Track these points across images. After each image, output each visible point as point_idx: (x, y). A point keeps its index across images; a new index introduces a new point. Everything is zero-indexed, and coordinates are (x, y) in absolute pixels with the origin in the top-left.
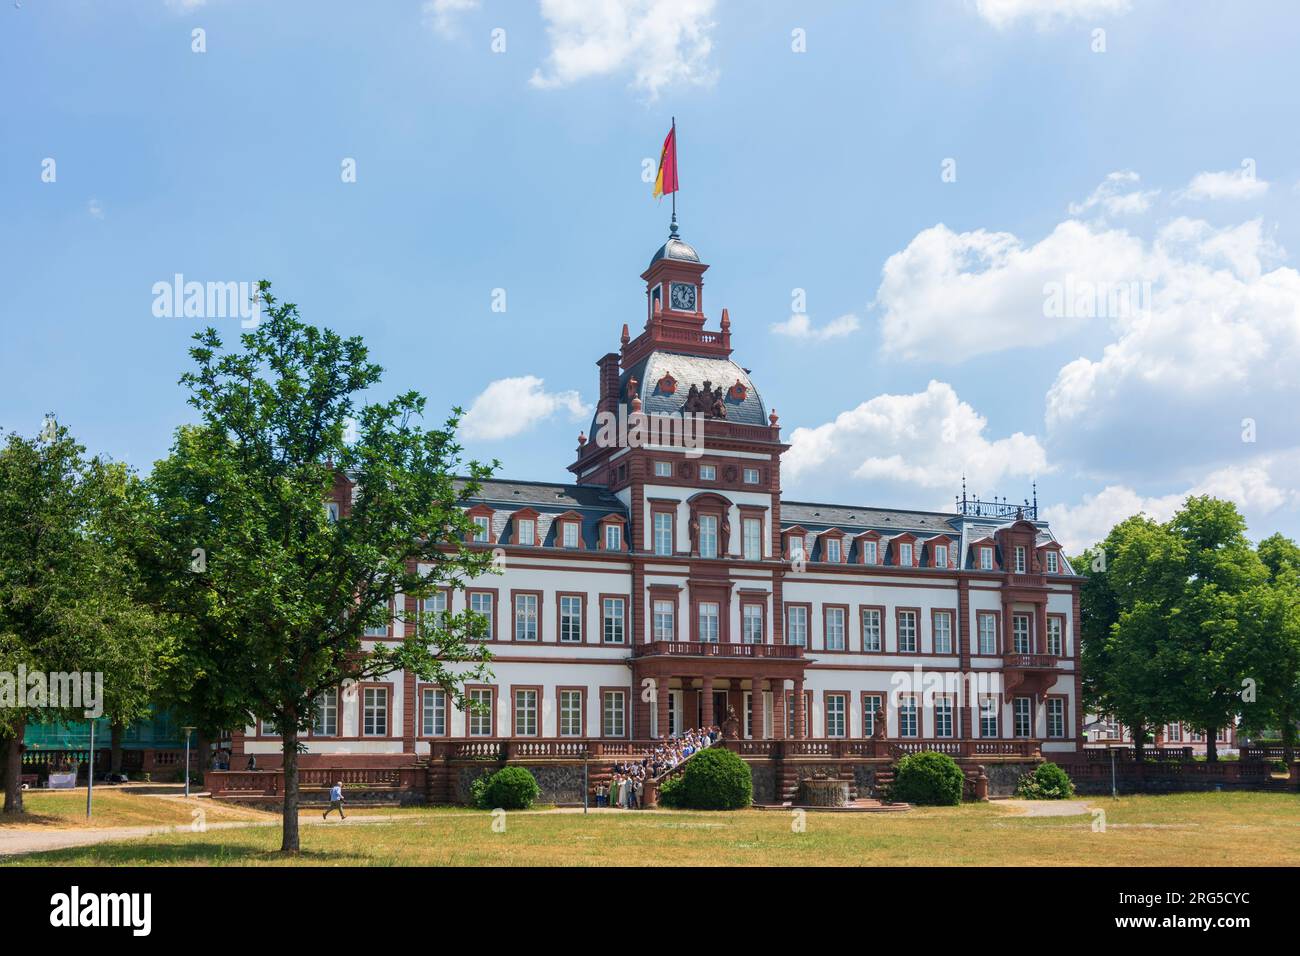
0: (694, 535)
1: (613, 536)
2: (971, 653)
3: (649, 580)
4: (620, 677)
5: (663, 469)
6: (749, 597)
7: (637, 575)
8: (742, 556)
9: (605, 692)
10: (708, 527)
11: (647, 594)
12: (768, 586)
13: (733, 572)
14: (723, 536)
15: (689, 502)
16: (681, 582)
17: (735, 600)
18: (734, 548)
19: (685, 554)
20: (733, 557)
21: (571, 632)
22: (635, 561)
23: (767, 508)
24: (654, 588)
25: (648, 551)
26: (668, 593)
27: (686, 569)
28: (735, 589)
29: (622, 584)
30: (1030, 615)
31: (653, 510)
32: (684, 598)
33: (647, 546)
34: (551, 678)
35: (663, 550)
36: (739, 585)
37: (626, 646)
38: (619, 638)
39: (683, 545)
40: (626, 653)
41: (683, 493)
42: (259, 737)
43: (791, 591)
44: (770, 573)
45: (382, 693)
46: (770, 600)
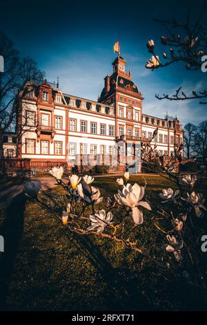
0: (127, 114)
3: (119, 123)
7: (116, 121)
10: (130, 113)
12: (139, 127)
13: (134, 123)
14: (132, 114)
16: (125, 124)
17: (134, 129)
18: (134, 118)
21: (103, 132)
22: (116, 118)
23: (140, 111)
24: (119, 125)
25: (118, 116)
26: (122, 126)
27: (126, 121)
29: (113, 123)
31: (119, 108)
32: (125, 127)
35: (121, 117)
36: (134, 126)
38: (112, 135)
39: (125, 116)
40: (114, 138)
41: (126, 105)
42: (26, 154)
43: (143, 128)
44: (140, 124)
45: (61, 142)
46: (140, 130)
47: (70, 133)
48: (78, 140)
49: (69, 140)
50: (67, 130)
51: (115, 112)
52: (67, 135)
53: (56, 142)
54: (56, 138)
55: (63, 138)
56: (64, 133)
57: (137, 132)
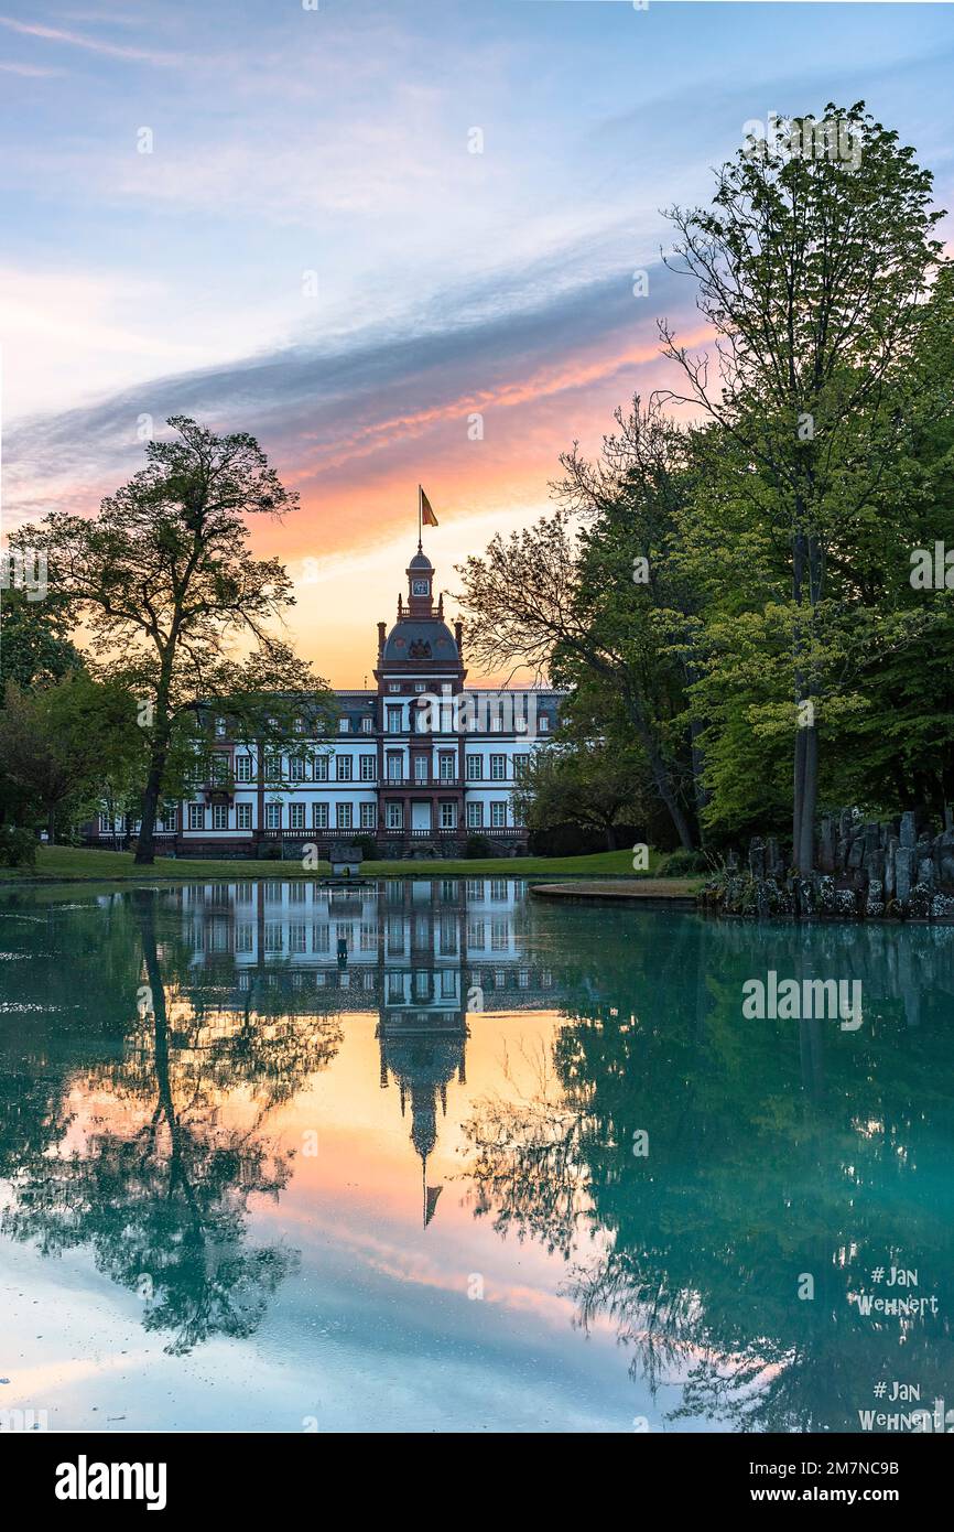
0: (412, 722)
1: (367, 725)
3: (386, 747)
4: (371, 797)
5: (395, 689)
6: (444, 753)
7: (380, 745)
9: (363, 805)
11: (385, 754)
12: (456, 746)
13: (434, 740)
15: (409, 704)
16: (404, 747)
17: (436, 756)
19: (407, 731)
21: (343, 775)
22: (379, 737)
24: (388, 751)
25: (386, 732)
26: (399, 752)
27: (408, 740)
28: (435, 750)
29: (372, 749)
31: (388, 710)
32: (406, 756)
33: (385, 729)
34: (332, 799)
35: (394, 731)
36: (437, 747)
37: (375, 781)
38: (370, 777)
39: (406, 727)
40: (374, 785)
41: (406, 700)
42: (190, 830)
43: (470, 749)
44: (457, 740)
45: (249, 806)
46: (457, 754)
47: (267, 786)
48: (287, 798)
49: (267, 800)
50: (261, 783)
51: (377, 722)
52: (261, 791)
53: (241, 806)
54: (240, 798)
55: (252, 798)
56: (255, 786)
57: (450, 759)
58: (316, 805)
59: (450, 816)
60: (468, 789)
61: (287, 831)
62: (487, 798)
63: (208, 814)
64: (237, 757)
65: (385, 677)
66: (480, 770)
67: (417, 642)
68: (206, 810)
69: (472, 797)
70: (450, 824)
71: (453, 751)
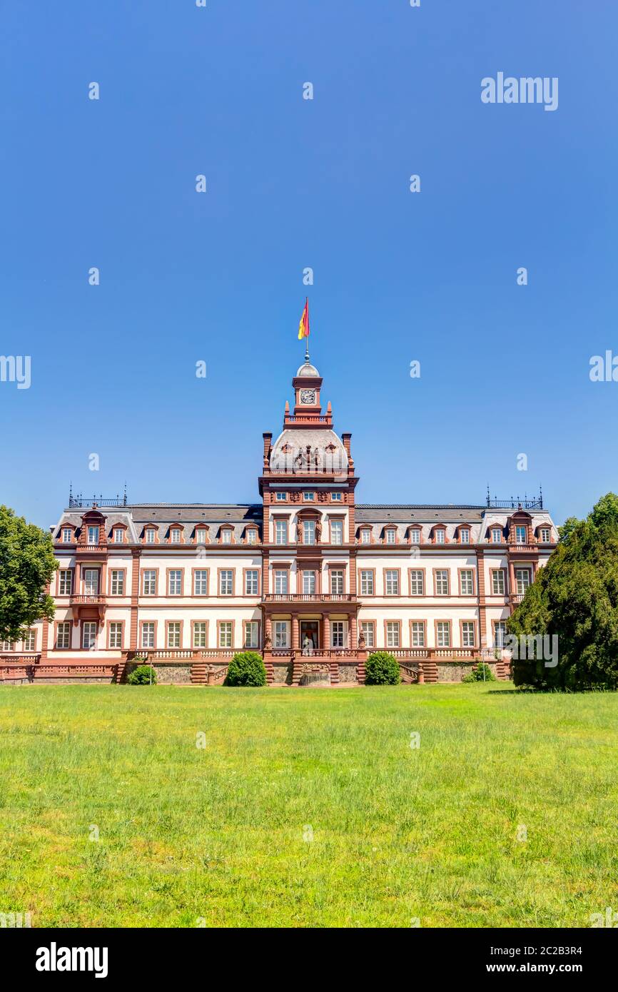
0: (298, 532)
1: (252, 536)
2: (486, 594)
3: (271, 560)
4: (255, 614)
5: (282, 497)
6: (334, 567)
7: (265, 557)
8: (330, 543)
9: (245, 623)
10: (308, 530)
11: (270, 568)
12: (346, 560)
13: (323, 552)
14: (318, 533)
15: (296, 515)
16: (292, 561)
17: (325, 569)
18: (324, 539)
19: (293, 543)
20: (324, 543)
21: (227, 590)
22: (264, 549)
23: (345, 515)
24: (274, 565)
25: (272, 543)
26: (285, 567)
27: (295, 552)
28: (324, 564)
29: (256, 562)
30: (530, 569)
31: (275, 520)
32: (293, 570)
33: (271, 540)
34: (213, 617)
35: (280, 542)
36: (326, 561)
37: (259, 597)
38: (254, 593)
39: (292, 539)
40: (258, 601)
41: (293, 511)
42: (55, 649)
43: (362, 563)
44: (348, 552)
45: (120, 625)
46: (348, 567)
47: (142, 602)
48: (161, 617)
49: (141, 618)
50: (135, 597)
51: (261, 535)
52: (135, 608)
53: (112, 623)
54: (110, 615)
55: (125, 615)
56: (128, 601)
57: (340, 573)
58: (195, 624)
59: (341, 635)
60: (359, 606)
61: (162, 651)
62: (380, 616)
63: (76, 631)
64: (111, 569)
65: (271, 485)
66: (372, 586)
67: (305, 450)
68: (74, 628)
69: (363, 615)
70: (341, 644)
71: (343, 566)
